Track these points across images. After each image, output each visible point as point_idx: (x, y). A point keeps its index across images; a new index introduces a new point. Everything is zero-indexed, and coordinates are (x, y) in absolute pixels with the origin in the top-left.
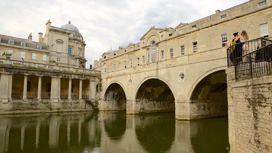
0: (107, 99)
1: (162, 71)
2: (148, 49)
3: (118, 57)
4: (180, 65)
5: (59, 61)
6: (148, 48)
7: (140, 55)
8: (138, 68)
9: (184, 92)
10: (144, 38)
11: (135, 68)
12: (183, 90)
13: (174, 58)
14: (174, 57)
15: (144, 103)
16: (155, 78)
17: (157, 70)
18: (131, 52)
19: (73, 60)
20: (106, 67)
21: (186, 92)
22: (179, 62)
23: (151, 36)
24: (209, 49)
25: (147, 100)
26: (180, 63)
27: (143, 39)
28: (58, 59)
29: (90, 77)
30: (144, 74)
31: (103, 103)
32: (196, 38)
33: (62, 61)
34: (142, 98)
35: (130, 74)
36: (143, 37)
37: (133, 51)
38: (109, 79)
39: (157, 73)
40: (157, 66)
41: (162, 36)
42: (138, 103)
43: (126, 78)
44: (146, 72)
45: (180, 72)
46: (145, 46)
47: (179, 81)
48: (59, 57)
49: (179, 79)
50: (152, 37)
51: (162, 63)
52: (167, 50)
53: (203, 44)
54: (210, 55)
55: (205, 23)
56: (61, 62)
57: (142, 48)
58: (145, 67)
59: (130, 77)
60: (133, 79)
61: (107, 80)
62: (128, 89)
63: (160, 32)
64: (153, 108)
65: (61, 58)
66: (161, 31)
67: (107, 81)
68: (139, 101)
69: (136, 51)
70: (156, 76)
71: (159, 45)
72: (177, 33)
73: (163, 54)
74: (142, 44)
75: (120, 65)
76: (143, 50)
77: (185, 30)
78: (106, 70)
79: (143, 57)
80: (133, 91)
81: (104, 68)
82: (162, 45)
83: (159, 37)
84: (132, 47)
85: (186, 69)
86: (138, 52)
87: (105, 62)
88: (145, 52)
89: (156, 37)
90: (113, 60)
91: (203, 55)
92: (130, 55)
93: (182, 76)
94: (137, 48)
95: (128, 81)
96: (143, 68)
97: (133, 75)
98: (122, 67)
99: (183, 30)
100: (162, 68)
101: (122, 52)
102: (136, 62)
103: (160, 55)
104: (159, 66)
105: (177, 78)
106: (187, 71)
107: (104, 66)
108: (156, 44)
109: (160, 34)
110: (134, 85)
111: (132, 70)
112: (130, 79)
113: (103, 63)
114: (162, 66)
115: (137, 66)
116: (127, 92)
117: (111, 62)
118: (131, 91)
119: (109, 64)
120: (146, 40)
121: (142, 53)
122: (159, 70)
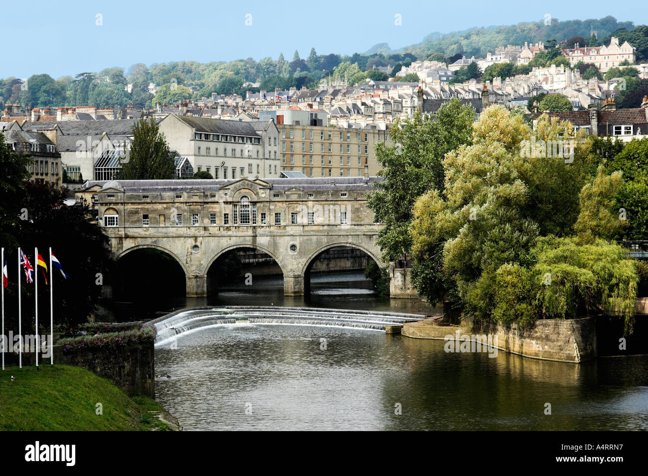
1: (262, 238)
3: (158, 204)
4: (291, 235)
6: (235, 204)
7: (218, 210)
8: (213, 230)
9: (297, 266)
11: (205, 229)
12: (295, 263)
13: (282, 226)
14: (282, 223)
16: (251, 247)
17: (253, 236)
20: (115, 216)
21: (300, 265)
22: (290, 231)
23: (241, 189)
26: (291, 233)
27: (226, 189)
30: (228, 240)
35: (194, 237)
36: (225, 187)
37: (201, 203)
39: (254, 241)
41: (263, 194)
43: (185, 243)
44: (232, 238)
45: (292, 243)
46: (230, 200)
49: (289, 251)
50: (243, 190)
51: (262, 229)
52: (271, 213)
54: (329, 229)
55: (324, 195)
57: (224, 202)
58: (230, 230)
59: (194, 242)
60: (203, 245)
62: (189, 260)
66: (262, 187)
69: (209, 204)
70: (253, 245)
71: (258, 205)
72: (288, 196)
73: (265, 217)
74: (223, 195)
75: (162, 218)
76: (226, 206)
77: (299, 196)
78: (115, 223)
79: (225, 214)
80: (202, 262)
81: (105, 216)
82: (263, 206)
83: (257, 194)
84: (198, 194)
85: (300, 240)
86: (212, 206)
87: (111, 206)
88: (229, 209)
89: (252, 193)
90: (140, 206)
91: (321, 228)
92: (192, 207)
93: (293, 247)
94: (210, 200)
95: (189, 248)
96: (226, 232)
97: (201, 238)
98: (171, 223)
99: (296, 195)
100: (262, 235)
101: (167, 198)
102: (207, 220)
103: (259, 218)
104: (257, 233)
105: (287, 249)
106: (301, 243)
107: (107, 212)
108: (251, 202)
109: (259, 190)
110: (205, 253)
111: (198, 230)
112: (194, 244)
113: (106, 207)
114: (262, 233)
115: (211, 227)
116: (188, 264)
117: (133, 209)
118: (197, 263)
119: (126, 212)
120: (232, 192)
121: (223, 209)
122: (257, 238)
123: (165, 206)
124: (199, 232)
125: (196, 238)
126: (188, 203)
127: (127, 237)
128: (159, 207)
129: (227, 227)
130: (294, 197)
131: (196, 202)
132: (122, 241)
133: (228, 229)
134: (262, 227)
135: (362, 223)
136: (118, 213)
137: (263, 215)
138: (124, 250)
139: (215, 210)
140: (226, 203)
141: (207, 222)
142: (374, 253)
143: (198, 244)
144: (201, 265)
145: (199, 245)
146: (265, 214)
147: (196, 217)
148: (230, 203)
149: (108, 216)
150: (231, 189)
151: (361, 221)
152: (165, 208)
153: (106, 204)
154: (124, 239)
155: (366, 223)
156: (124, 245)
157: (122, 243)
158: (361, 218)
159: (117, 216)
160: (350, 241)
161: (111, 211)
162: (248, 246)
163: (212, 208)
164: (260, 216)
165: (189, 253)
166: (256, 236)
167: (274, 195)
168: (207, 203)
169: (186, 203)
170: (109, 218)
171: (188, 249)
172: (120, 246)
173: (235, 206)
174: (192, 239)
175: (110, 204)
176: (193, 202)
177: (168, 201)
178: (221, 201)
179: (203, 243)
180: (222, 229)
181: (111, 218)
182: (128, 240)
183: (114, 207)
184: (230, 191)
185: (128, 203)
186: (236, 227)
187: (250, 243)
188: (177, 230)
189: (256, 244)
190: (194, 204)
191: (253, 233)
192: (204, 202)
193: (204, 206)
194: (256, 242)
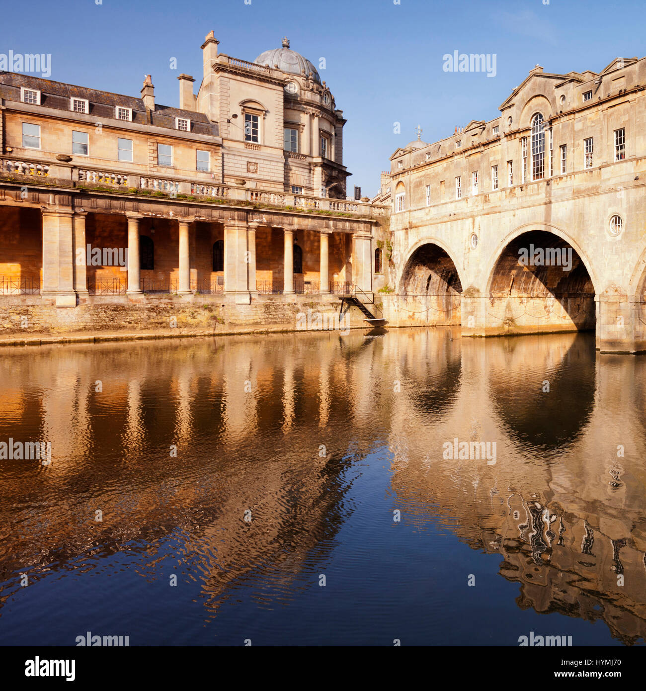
0: (411, 294)
1: (560, 207)
2: (524, 138)
3: (438, 163)
4: (611, 190)
5: (256, 172)
6: (522, 135)
7: (499, 157)
8: (495, 198)
10: (511, 103)
11: (486, 198)
13: (595, 169)
15: (515, 304)
16: (542, 228)
17: (546, 204)
18: (475, 148)
19: (301, 169)
20: (404, 194)
22: (608, 180)
23: (531, 99)
25: (525, 295)
26: (611, 184)
27: (510, 107)
28: (252, 168)
29: (355, 225)
30: (512, 217)
31: (396, 304)
33: (265, 174)
34: (507, 290)
36: (508, 102)
37: (480, 146)
38: (414, 230)
39: (548, 215)
40: (548, 194)
41: (563, 98)
42: (495, 304)
43: (462, 229)
44: (517, 212)
48: (254, 161)
51: (562, 184)
52: (577, 142)
56: (262, 177)
57: (507, 136)
58: (514, 196)
59: (471, 227)
60: (482, 233)
61: (407, 233)
62: (466, 262)
63: (558, 87)
64: (543, 319)
65: (262, 161)
66: (560, 82)
67: (407, 239)
68: (500, 298)
69: (490, 146)
70: (545, 224)
71: (555, 127)
72: (607, 88)
73: (566, 155)
74: (506, 122)
75: (443, 187)
76: (509, 143)
77: (629, 79)
78: (404, 205)
79: (508, 163)
80: (481, 267)
82: (563, 127)
83: (553, 102)
86: (494, 149)
87: (400, 180)
88: (514, 150)
89: (547, 103)
90: (423, 172)
92: (471, 157)
94: (492, 137)
95: (467, 239)
96: (508, 200)
97: (479, 218)
98: (450, 195)
99: (623, 81)
100: (561, 199)
101: (447, 148)
102: (488, 180)
103: (555, 159)
104: (553, 194)
105: (602, 228)
106: (629, 210)
107: (398, 189)
109: (556, 90)
111: (476, 204)
112: (472, 231)
113: (396, 181)
114: (560, 192)
115: (493, 192)
116: (465, 272)
117: (418, 180)
118: (475, 268)
119: (412, 185)
120: (518, 111)
121: (506, 152)
122: (553, 205)
123: (445, 164)
124: (477, 206)
125: (473, 217)
126: (467, 151)
127: (411, 228)
128: (440, 167)
130: (619, 86)
133: (512, 192)
134: (561, 178)
136: (405, 189)
137: (563, 150)
139: (497, 157)
140: (509, 136)
141: (488, 183)
143: (476, 229)
144: (479, 271)
145: (478, 233)
146: (565, 146)
147: (475, 177)
148: (516, 134)
149: (398, 196)
150: (517, 103)
152: (446, 169)
153: (397, 176)
154: (409, 232)
156: (409, 241)
161: (401, 187)
162: (538, 227)
163: (494, 153)
164: (558, 152)
165: (467, 250)
166: (550, 203)
167: (585, 95)
168: (488, 144)
169: (465, 152)
170: (400, 198)
171: (466, 241)
172: (406, 243)
173: (525, 141)
174: (470, 220)
175: (399, 174)
176: (471, 149)
177: (447, 154)
178: (504, 134)
179: (482, 228)
180: (504, 194)
182: (411, 231)
183: (402, 179)
184: (515, 108)
185: (414, 169)
187: (542, 220)
188: (456, 207)
189: (550, 222)
190: (474, 151)
191: (546, 197)
192: (484, 145)
193: (485, 152)
194: (550, 216)
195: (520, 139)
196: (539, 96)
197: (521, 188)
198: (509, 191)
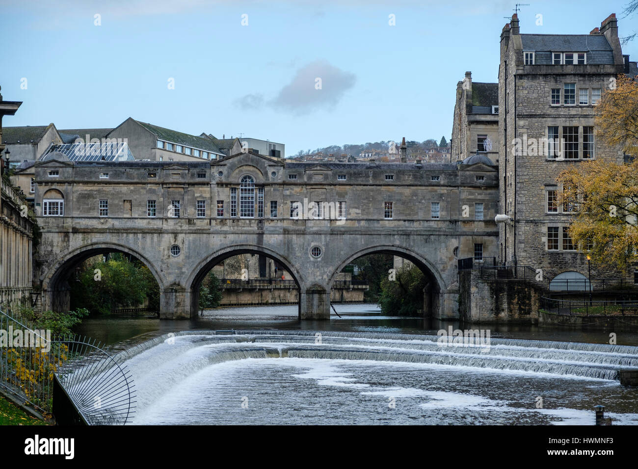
1: (271, 237)
3: (122, 185)
4: (315, 234)
6: (233, 186)
8: (201, 223)
9: (321, 277)
10: (222, 163)
11: (190, 221)
12: (318, 274)
16: (256, 248)
17: (258, 234)
20: (59, 201)
21: (325, 277)
22: (312, 227)
24: (365, 217)
26: (315, 229)
30: (223, 239)
32: (346, 197)
35: (173, 233)
36: (219, 162)
37: (184, 184)
38: (80, 235)
39: (260, 241)
40: (260, 228)
41: (274, 173)
43: (160, 241)
44: (228, 236)
45: (313, 244)
46: (224, 180)
47: (312, 259)
49: (310, 256)
50: (244, 167)
51: (272, 224)
53: (356, 208)
54: (368, 226)
55: (361, 177)
57: (218, 184)
58: (226, 224)
59: (172, 240)
60: (186, 246)
62: (165, 266)
63: (270, 166)
66: (272, 163)
69: (196, 186)
70: (258, 246)
71: (266, 189)
72: (310, 177)
73: (276, 207)
74: (216, 174)
75: (128, 205)
76: (220, 189)
77: (326, 177)
78: (59, 211)
79: (218, 202)
80: (184, 270)
81: (45, 201)
82: (274, 190)
83: (265, 174)
84: (180, 172)
85: (326, 241)
86: (200, 189)
87: (53, 187)
88: (225, 194)
89: (258, 172)
90: (96, 188)
91: (356, 224)
92: (171, 190)
93: (316, 251)
94: (198, 180)
95: (166, 249)
96: (219, 226)
97: (183, 235)
98: (140, 213)
99: (321, 177)
100: (272, 233)
101: (136, 176)
102: (193, 209)
103: (268, 208)
104: (265, 229)
105: (306, 254)
106: (327, 245)
107: (48, 195)
108: (256, 185)
109: (268, 167)
110: (188, 257)
111: (180, 224)
112: (173, 243)
113: (47, 188)
114: (272, 229)
115: (198, 219)
116: (163, 272)
117: (86, 192)
118: (177, 271)
119: (75, 195)
120: (230, 170)
121: (216, 194)
122: (264, 236)
123: (132, 187)
124: (181, 226)
125: (175, 234)
126: (166, 184)
127: (75, 231)
128: (124, 189)
129: (222, 220)
130: (319, 179)
131: (177, 183)
132: (68, 237)
133: (223, 222)
134: (272, 220)
135: (415, 218)
136: (63, 197)
137: (274, 204)
138: (71, 249)
139: (204, 195)
140: (220, 184)
141: (192, 212)
142: (432, 261)
143: (179, 243)
144: (183, 273)
145: (181, 246)
146: (276, 202)
147: (177, 204)
148: (227, 185)
149: (47, 201)
150: (228, 165)
151: (415, 215)
152: (132, 191)
153: (47, 183)
154: (71, 235)
155: (420, 218)
156: (71, 243)
157: (68, 240)
158: (413, 210)
159: (62, 201)
160: (397, 243)
161: (54, 194)
162: (251, 248)
163: (201, 192)
164: (269, 205)
165: (166, 257)
166: (263, 234)
167: (290, 176)
168: (193, 184)
169: (163, 184)
170: (50, 203)
171: (164, 250)
172: (65, 244)
173: (234, 190)
174: (170, 235)
175: (53, 182)
176: (173, 183)
177: (135, 180)
178: (214, 182)
179: (186, 242)
180: (213, 222)
181: (54, 203)
182: (76, 235)
183: (58, 188)
184: (226, 167)
185: (78, 182)
186: (234, 220)
187: (255, 243)
188: (149, 223)
189: (262, 245)
190: (175, 186)
191: (258, 229)
192: (189, 184)
193: (189, 189)
194: (262, 242)
195: (232, 189)
196: (250, 165)
197: (233, 221)
198: (219, 220)
